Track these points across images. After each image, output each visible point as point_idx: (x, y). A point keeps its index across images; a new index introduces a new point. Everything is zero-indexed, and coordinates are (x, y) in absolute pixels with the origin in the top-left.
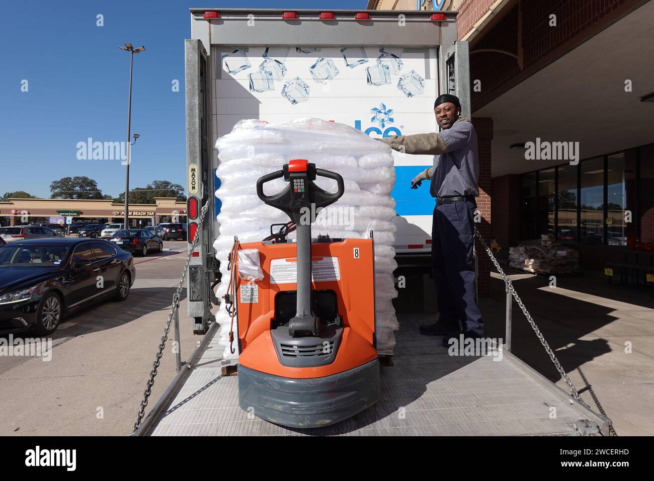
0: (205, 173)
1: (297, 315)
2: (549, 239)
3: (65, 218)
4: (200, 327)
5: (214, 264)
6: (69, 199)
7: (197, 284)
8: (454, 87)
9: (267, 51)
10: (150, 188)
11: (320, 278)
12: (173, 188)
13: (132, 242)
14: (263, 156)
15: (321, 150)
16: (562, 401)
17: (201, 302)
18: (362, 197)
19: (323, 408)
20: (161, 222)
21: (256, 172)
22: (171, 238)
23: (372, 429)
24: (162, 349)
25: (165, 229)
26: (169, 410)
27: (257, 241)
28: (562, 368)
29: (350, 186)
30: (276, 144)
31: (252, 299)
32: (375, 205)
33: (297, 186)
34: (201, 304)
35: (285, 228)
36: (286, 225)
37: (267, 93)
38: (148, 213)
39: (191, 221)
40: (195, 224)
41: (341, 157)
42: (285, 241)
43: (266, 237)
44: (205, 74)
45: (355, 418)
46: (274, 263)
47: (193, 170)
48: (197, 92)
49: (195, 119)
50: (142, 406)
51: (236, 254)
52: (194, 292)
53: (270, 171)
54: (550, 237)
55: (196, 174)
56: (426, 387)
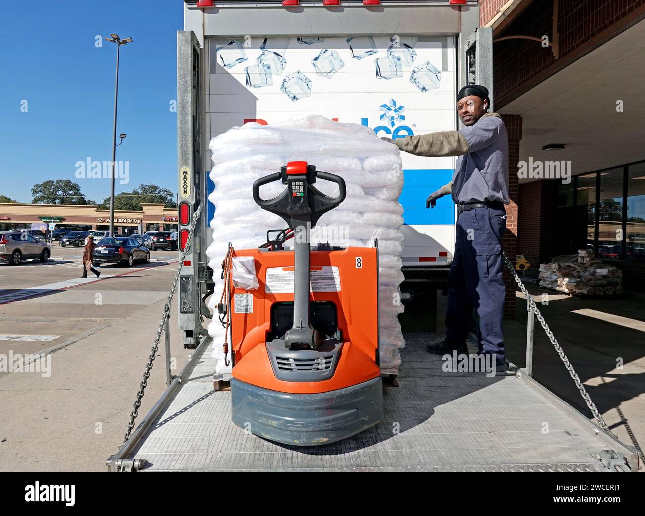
0: (197, 176)
1: (294, 327)
2: (587, 256)
3: (48, 225)
4: (191, 341)
5: (206, 274)
6: (51, 204)
7: (188, 295)
8: (474, 80)
9: (265, 42)
10: (136, 193)
11: (318, 289)
12: (162, 193)
13: (118, 251)
14: (260, 158)
15: (323, 150)
16: (587, 430)
17: (193, 314)
18: (366, 202)
19: (321, 426)
20: (148, 230)
21: (253, 175)
22: (159, 248)
23: (373, 450)
24: (152, 360)
25: (152, 238)
26: (159, 422)
27: (252, 248)
28: (588, 395)
29: (353, 191)
30: (274, 144)
31: (246, 310)
32: (380, 211)
33: (296, 189)
34: (192, 316)
35: (283, 235)
36: (283, 231)
37: (265, 89)
38: (134, 220)
39: (182, 227)
40: (187, 231)
41: (344, 159)
42: (282, 249)
43: (261, 244)
44: (198, 68)
45: (355, 438)
46: (270, 271)
47: (185, 172)
48: (189, 88)
49: (188, 118)
50: (132, 417)
51: (231, 262)
52: (184, 304)
53: (267, 173)
54: (589, 253)
55: (188, 176)
56: (433, 410)
